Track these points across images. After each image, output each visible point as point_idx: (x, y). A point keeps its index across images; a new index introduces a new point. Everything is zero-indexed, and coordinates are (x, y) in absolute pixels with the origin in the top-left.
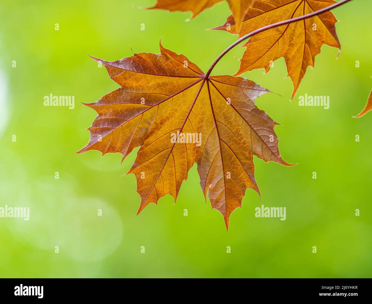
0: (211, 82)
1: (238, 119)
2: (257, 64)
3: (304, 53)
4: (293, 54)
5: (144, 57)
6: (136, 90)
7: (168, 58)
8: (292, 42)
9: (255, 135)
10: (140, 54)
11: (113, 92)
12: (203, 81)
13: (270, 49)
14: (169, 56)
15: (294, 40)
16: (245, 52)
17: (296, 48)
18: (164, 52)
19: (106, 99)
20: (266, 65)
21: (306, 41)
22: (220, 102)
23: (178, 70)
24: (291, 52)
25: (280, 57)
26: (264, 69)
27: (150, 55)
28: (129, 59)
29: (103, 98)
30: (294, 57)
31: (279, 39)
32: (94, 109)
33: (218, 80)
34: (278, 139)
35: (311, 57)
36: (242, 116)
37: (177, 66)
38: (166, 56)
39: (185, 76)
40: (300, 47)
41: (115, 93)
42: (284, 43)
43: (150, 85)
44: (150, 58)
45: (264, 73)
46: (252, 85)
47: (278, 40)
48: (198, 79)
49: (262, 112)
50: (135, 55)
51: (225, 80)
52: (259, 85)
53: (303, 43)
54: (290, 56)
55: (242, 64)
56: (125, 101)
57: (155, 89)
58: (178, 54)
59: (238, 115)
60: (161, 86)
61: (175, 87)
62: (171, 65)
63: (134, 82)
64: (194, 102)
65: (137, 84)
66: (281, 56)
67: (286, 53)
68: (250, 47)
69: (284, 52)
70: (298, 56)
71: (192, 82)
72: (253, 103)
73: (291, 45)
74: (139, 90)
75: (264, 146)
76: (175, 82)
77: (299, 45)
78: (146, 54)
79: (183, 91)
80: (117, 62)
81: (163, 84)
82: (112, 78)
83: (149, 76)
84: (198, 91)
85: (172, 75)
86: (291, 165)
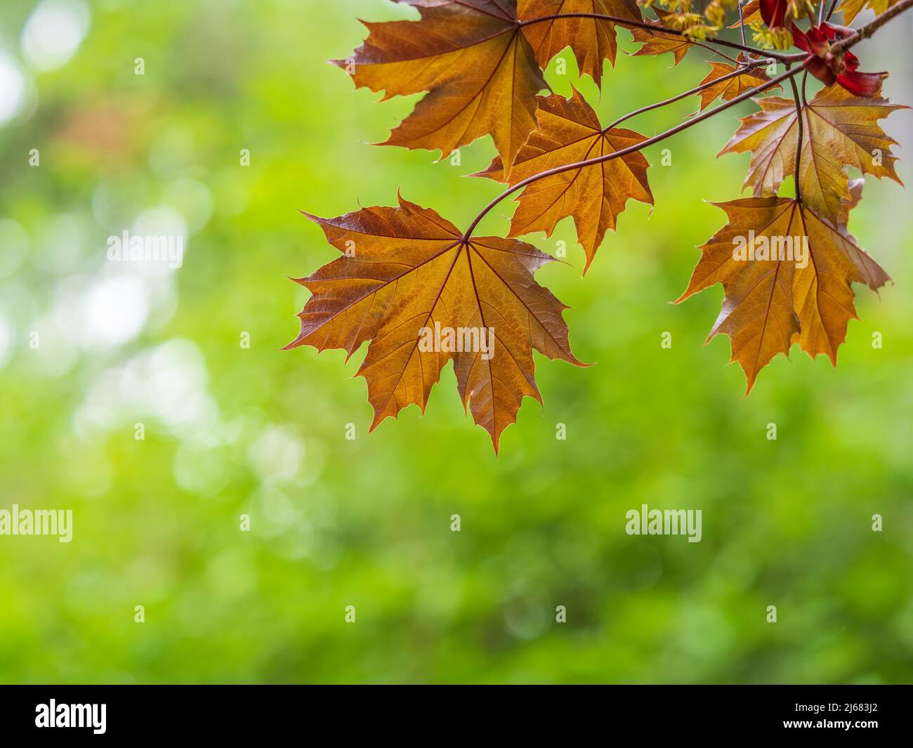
0: (472, 246)
1: (510, 298)
2: (535, 225)
3: (601, 211)
4: (586, 211)
5: (375, 212)
6: (366, 259)
7: (410, 214)
8: (585, 195)
9: (534, 321)
10: (371, 208)
11: (333, 262)
12: (460, 244)
13: (552, 205)
14: (411, 210)
15: (588, 192)
16: (518, 209)
17: (590, 204)
18: (405, 205)
19: (323, 274)
20: (547, 227)
21: (604, 194)
22: (485, 274)
23: (426, 229)
24: (583, 209)
25: (567, 216)
26: (545, 233)
27: (385, 210)
28: (355, 215)
29: (319, 271)
30: (586, 216)
31: (566, 191)
32: (306, 286)
33: (481, 243)
34: (568, 328)
35: (612, 216)
36: (516, 295)
37: (424, 223)
38: (408, 211)
39: (435, 237)
40: (596, 202)
41: (336, 264)
42: (573, 197)
43: (385, 251)
44: (384, 213)
45: (545, 239)
46: (530, 250)
47: (564, 192)
48: (454, 242)
49: (546, 290)
50: (364, 209)
51: (492, 242)
52: (540, 251)
53: (600, 196)
54: (582, 215)
55: (513, 225)
56: (351, 276)
57: (393, 256)
58: (425, 207)
59: (512, 293)
60: (401, 252)
61: (420, 253)
62: (415, 223)
63: (363, 248)
64: (447, 274)
65: (367, 251)
66: (570, 214)
67: (575, 211)
68: (524, 202)
69: (573, 209)
70: (593, 214)
71: (444, 246)
72: (531, 276)
73: (583, 199)
74: (370, 259)
75: (548, 338)
76: (420, 246)
77: (594, 198)
78: (380, 208)
79: (432, 259)
80: (339, 220)
81: (404, 249)
82: (330, 243)
83: (383, 239)
84: (454, 259)
85: (417, 236)
86: (586, 366)
